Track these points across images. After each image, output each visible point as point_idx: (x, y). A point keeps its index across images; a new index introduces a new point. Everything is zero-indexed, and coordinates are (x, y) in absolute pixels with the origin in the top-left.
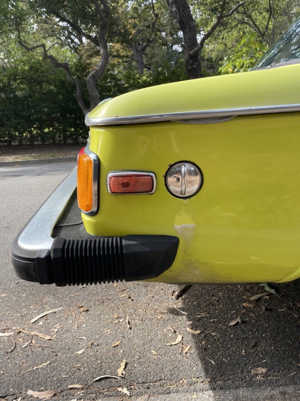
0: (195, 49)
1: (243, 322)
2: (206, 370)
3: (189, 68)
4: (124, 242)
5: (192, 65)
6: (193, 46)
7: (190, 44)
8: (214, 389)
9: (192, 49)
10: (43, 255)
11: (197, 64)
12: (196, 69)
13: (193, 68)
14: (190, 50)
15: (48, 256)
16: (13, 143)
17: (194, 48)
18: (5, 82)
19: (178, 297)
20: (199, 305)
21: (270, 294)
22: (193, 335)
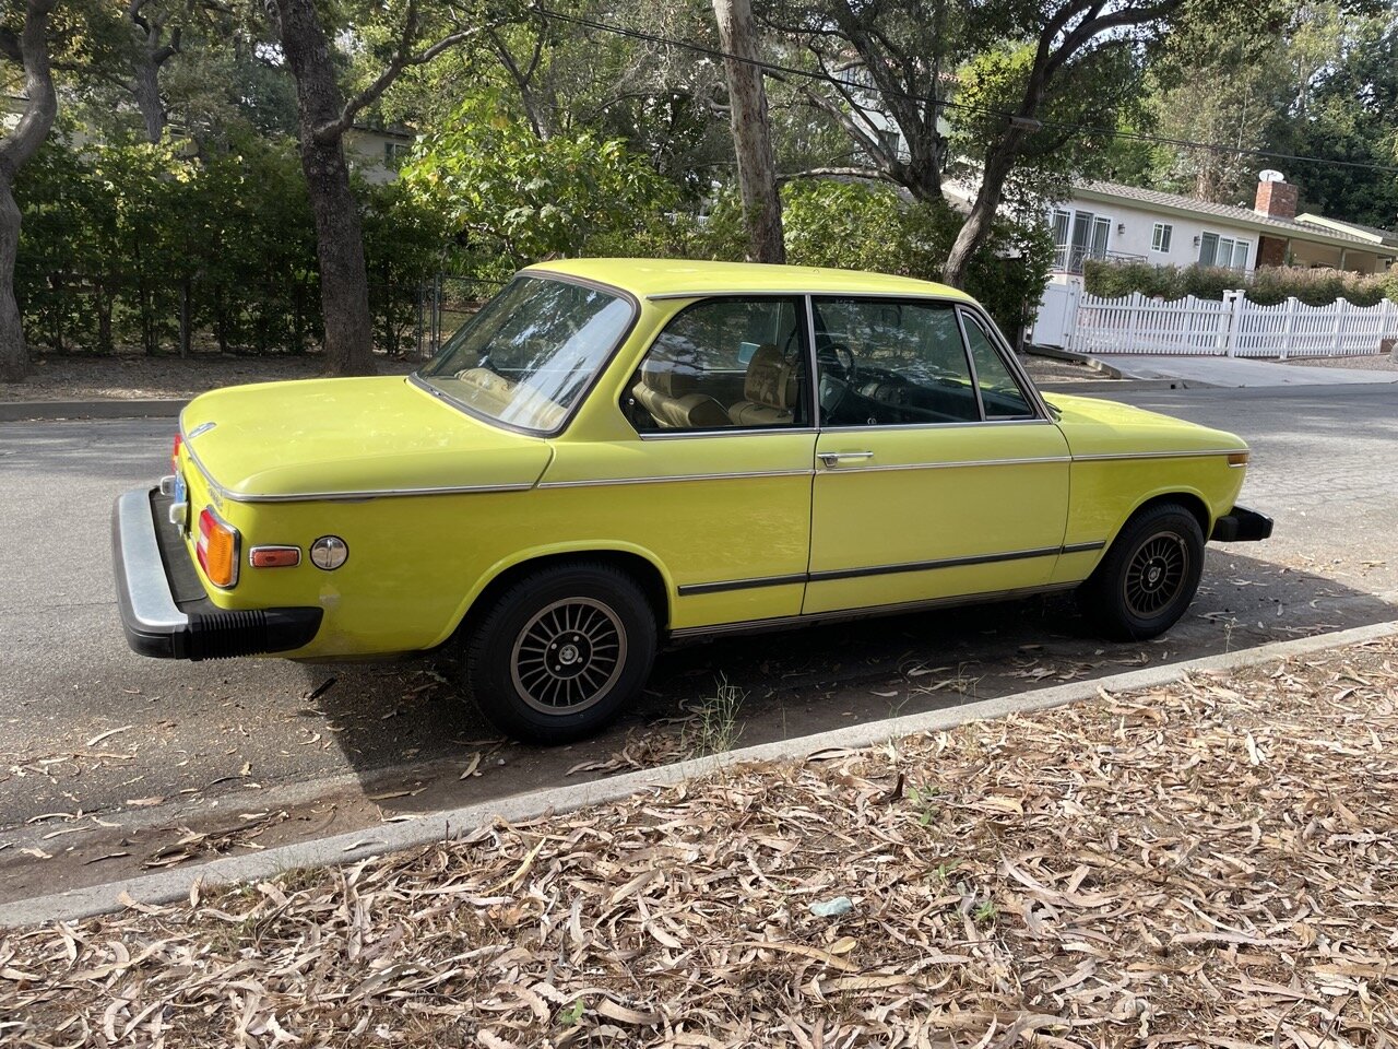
0: (330, 124)
1: (398, 714)
2: (351, 759)
3: (314, 171)
4: (266, 614)
5: (323, 164)
6: (326, 115)
7: (315, 106)
8: (358, 771)
9: (323, 121)
10: (182, 630)
11: (336, 163)
12: (333, 176)
13: (326, 175)
14: (316, 125)
15: (187, 631)
17: (329, 120)
19: (312, 698)
20: (343, 704)
21: (440, 684)
22: (335, 733)
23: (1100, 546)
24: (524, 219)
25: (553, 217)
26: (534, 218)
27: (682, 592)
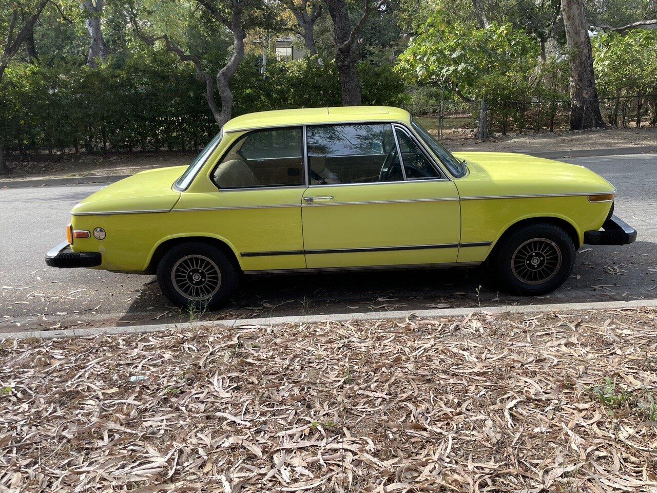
3: (340, 64)
4: (81, 254)
5: (343, 61)
7: (341, 35)
11: (349, 60)
13: (345, 66)
14: (340, 44)
15: (55, 258)
16: (134, 150)
17: (345, 41)
18: (123, 77)
23: (489, 244)
24: (450, 72)
25: (465, 69)
26: (456, 71)
27: (243, 255)
